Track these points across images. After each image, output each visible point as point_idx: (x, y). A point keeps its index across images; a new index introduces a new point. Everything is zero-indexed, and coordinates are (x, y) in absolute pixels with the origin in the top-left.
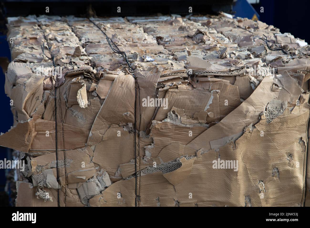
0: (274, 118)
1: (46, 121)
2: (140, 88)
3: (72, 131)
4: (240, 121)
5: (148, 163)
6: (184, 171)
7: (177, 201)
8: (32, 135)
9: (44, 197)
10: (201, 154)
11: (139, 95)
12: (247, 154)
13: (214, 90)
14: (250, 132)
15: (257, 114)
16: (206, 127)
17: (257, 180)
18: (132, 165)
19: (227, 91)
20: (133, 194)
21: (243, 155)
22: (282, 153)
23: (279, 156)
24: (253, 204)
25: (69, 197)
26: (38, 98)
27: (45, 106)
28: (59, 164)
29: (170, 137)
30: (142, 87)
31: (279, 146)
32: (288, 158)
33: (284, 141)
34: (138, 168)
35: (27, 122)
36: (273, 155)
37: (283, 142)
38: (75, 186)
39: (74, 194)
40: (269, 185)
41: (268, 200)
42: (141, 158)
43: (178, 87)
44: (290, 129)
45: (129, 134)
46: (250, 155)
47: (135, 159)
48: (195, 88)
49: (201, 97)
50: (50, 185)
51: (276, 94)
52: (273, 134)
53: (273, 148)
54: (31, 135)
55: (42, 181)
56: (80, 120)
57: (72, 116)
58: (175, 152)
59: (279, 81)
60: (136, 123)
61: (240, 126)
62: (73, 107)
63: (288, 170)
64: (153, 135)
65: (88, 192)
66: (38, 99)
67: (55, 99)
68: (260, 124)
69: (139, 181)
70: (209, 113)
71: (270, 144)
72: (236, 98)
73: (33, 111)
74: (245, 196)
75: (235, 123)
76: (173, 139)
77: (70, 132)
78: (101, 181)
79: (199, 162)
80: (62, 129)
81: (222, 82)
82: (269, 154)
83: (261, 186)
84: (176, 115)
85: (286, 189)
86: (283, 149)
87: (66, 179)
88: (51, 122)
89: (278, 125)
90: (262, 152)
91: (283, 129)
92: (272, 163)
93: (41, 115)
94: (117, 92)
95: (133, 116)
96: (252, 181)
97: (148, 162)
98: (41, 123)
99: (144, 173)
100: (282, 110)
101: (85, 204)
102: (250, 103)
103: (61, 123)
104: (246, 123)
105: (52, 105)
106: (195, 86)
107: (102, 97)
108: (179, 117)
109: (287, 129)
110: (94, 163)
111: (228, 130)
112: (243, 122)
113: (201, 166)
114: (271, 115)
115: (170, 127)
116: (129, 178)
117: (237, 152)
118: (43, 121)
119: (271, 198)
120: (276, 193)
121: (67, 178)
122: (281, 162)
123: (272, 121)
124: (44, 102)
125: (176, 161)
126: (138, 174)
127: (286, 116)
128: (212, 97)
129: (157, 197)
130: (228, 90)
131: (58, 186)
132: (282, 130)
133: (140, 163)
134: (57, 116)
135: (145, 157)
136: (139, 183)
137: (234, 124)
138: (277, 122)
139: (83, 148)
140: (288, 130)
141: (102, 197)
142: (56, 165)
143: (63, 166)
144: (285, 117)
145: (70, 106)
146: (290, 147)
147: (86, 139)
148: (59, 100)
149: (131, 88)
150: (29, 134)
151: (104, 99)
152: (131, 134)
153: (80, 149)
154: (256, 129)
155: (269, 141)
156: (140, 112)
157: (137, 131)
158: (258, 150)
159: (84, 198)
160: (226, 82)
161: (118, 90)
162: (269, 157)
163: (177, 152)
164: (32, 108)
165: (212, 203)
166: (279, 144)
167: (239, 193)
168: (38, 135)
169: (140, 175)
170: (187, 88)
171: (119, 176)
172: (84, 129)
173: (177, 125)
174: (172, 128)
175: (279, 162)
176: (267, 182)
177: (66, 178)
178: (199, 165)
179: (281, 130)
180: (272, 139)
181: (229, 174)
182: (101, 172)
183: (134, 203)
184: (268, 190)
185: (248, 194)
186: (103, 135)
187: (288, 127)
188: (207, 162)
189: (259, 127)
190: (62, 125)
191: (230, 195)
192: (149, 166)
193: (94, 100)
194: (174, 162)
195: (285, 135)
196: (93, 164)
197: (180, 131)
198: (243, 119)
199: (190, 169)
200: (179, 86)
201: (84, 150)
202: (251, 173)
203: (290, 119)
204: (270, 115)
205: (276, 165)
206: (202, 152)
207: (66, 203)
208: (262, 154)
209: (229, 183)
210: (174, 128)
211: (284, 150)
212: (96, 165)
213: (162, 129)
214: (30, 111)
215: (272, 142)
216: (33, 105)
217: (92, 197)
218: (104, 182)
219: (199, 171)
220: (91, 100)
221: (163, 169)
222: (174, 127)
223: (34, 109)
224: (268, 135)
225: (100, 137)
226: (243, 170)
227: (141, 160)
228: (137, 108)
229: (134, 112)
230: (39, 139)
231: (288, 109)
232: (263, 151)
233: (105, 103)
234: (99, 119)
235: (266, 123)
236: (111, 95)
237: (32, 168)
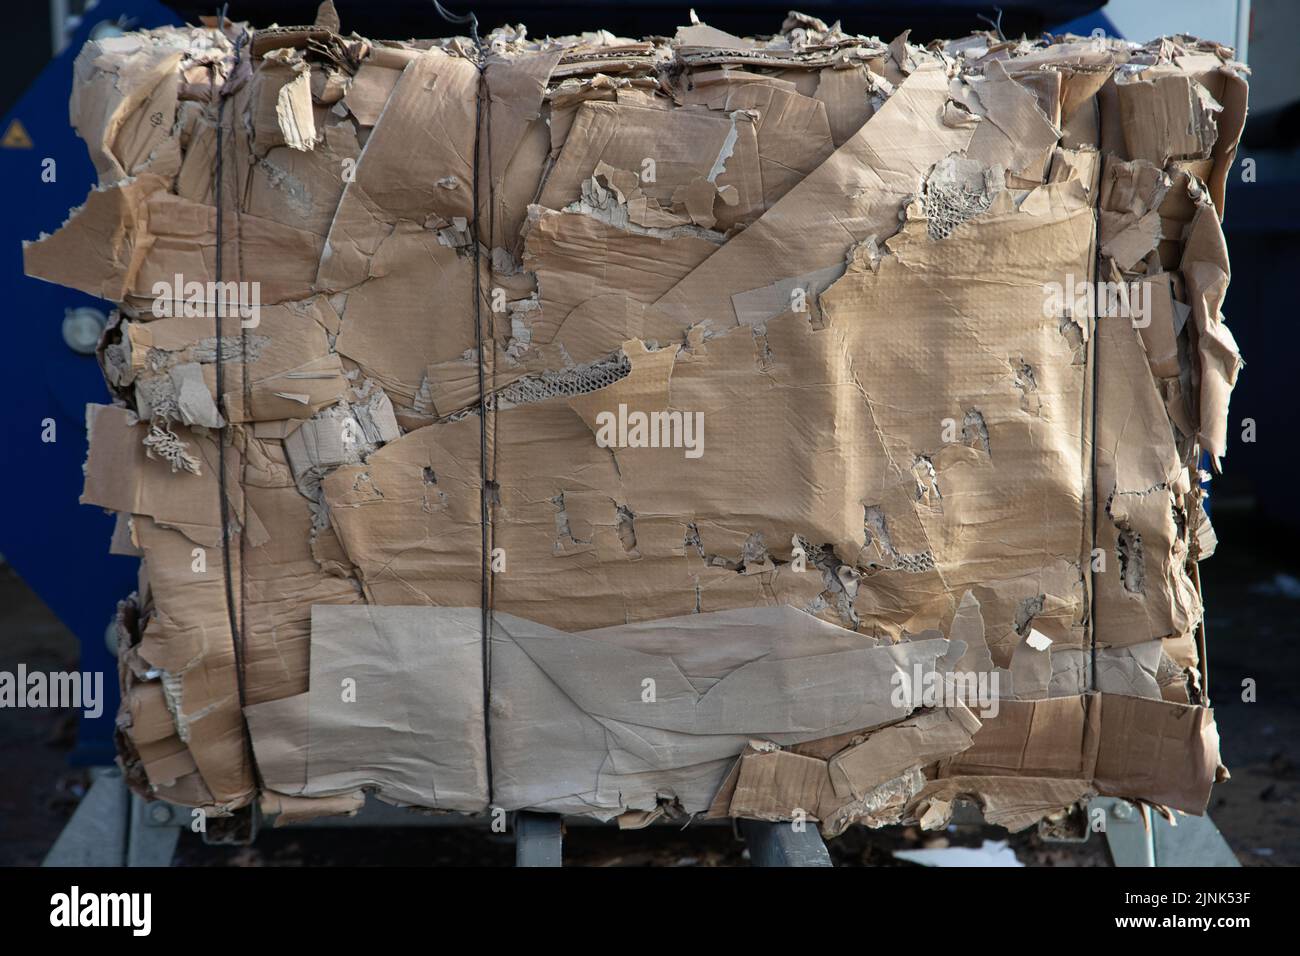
0: (957, 224)
1: (184, 202)
2: (493, 97)
3: (268, 239)
4: (830, 222)
5: (523, 366)
6: (640, 392)
7: (626, 511)
8: (135, 240)
9: (170, 454)
10: (704, 342)
11: (489, 121)
12: (866, 349)
13: (740, 111)
14: (869, 268)
15: (893, 200)
16: (716, 242)
17: (909, 451)
18: (468, 369)
19: (785, 117)
20: (472, 475)
21: (852, 354)
22: (994, 359)
23: (984, 370)
24: (896, 541)
25: (255, 467)
26: (158, 119)
27: (184, 152)
28: (224, 352)
29: (593, 274)
30: (498, 94)
31: (984, 330)
32: (1020, 382)
33: (1001, 315)
34: (489, 382)
35: (117, 189)
36: (961, 363)
37: (997, 317)
38: (276, 430)
39: (274, 461)
40: (953, 475)
41: (950, 531)
42: (499, 346)
43: (619, 94)
44: (1020, 272)
45: (457, 257)
46: (877, 357)
47: (479, 347)
48: (680, 106)
49: (695, 134)
50: (192, 415)
51: (960, 137)
52: (959, 284)
53: (959, 338)
54: (132, 241)
55: (165, 401)
56: (293, 203)
57: (269, 187)
58: (612, 326)
59: (974, 93)
60: (481, 218)
61: (832, 240)
62: (271, 155)
63: (1022, 423)
64: (535, 263)
65: (317, 451)
66: (157, 121)
67: (219, 132)
68: (905, 238)
69: (493, 427)
70: (721, 189)
71: (951, 320)
72: (819, 145)
73: (139, 160)
74: (866, 508)
75: (816, 229)
76: (606, 281)
77: (263, 242)
78: (366, 421)
79: (696, 367)
80: (236, 233)
81: (770, 83)
82: (948, 359)
83: (924, 475)
84: (613, 192)
85: (1019, 498)
86: (1000, 344)
87: (245, 402)
88: (202, 206)
89: (973, 251)
90: (924, 348)
91: (993, 269)
92: (959, 393)
93: (167, 178)
94: (413, 107)
95: (469, 194)
96: (888, 453)
97: (522, 359)
98: (169, 205)
99: (509, 400)
100: (986, 196)
101: (309, 496)
102: (861, 157)
103: (235, 214)
104: (854, 229)
105: (206, 149)
106: (678, 100)
107: (364, 121)
108: (621, 199)
109: (1010, 270)
110: (342, 356)
111: (790, 251)
112: (841, 224)
113: (704, 385)
114: (944, 210)
115: (592, 234)
116: (458, 416)
117: (829, 338)
118: (173, 199)
119: (963, 525)
120: (981, 509)
121: (247, 397)
122: (994, 391)
123: (950, 233)
124: (178, 133)
125: (617, 362)
126: (489, 404)
127: (1001, 219)
128: (734, 134)
129: (557, 491)
130: (787, 113)
131: (218, 421)
132: (990, 271)
133: (495, 365)
134: (223, 190)
135: (511, 341)
136: (492, 434)
137: (809, 231)
138: (969, 239)
139: (305, 302)
140: (1011, 273)
141: (367, 474)
142: (215, 353)
143: (239, 359)
144: (998, 223)
145: (263, 153)
146: (1024, 338)
147: (313, 267)
148: (230, 134)
149: (460, 96)
150: (127, 236)
151: (370, 128)
152: (463, 257)
153: (295, 304)
154: (893, 259)
155: (944, 309)
156: (490, 178)
157: (483, 250)
158: (906, 338)
159: (305, 474)
160: (785, 86)
161: (418, 101)
162: (946, 367)
163: (617, 328)
164: (136, 149)
165: (749, 524)
166: (983, 322)
167: (843, 494)
168: (160, 247)
169: (496, 407)
170: (649, 102)
171: (426, 409)
172: (307, 234)
173: (613, 227)
174: (598, 237)
175: (984, 392)
176: (945, 464)
177: (245, 396)
178: (697, 379)
179: (985, 272)
180: (954, 301)
181: (805, 421)
182: (366, 389)
183: (479, 507)
184: (951, 491)
185: (875, 501)
186: (369, 257)
187: (1011, 262)
188: (726, 372)
189: (904, 251)
190: (239, 220)
191: (811, 496)
192: (528, 377)
193: (339, 131)
194: (609, 365)
195: (1003, 291)
196: (338, 357)
197: (627, 250)
198: (842, 216)
199: (664, 389)
200: (621, 93)
201: (306, 307)
202: (886, 423)
203: (1016, 233)
204: (939, 210)
205: (976, 403)
206: (706, 334)
207: (248, 488)
208: (923, 356)
209: (803, 452)
210: (606, 240)
211: (1001, 348)
212: (349, 365)
213: (563, 238)
214: (132, 158)
215: (956, 315)
216: (140, 140)
217: (332, 467)
218: (373, 427)
219: (695, 401)
220: (328, 129)
221: (572, 390)
222: (605, 233)
223: (144, 154)
224: (939, 286)
225: (360, 261)
226: (853, 409)
227: (498, 354)
228: (481, 165)
229: (471, 180)
230: (160, 262)
231: (1007, 195)
232: (925, 345)
233: (373, 140)
234: (355, 198)
235: (928, 239)
236: (393, 115)
237: (132, 350)
